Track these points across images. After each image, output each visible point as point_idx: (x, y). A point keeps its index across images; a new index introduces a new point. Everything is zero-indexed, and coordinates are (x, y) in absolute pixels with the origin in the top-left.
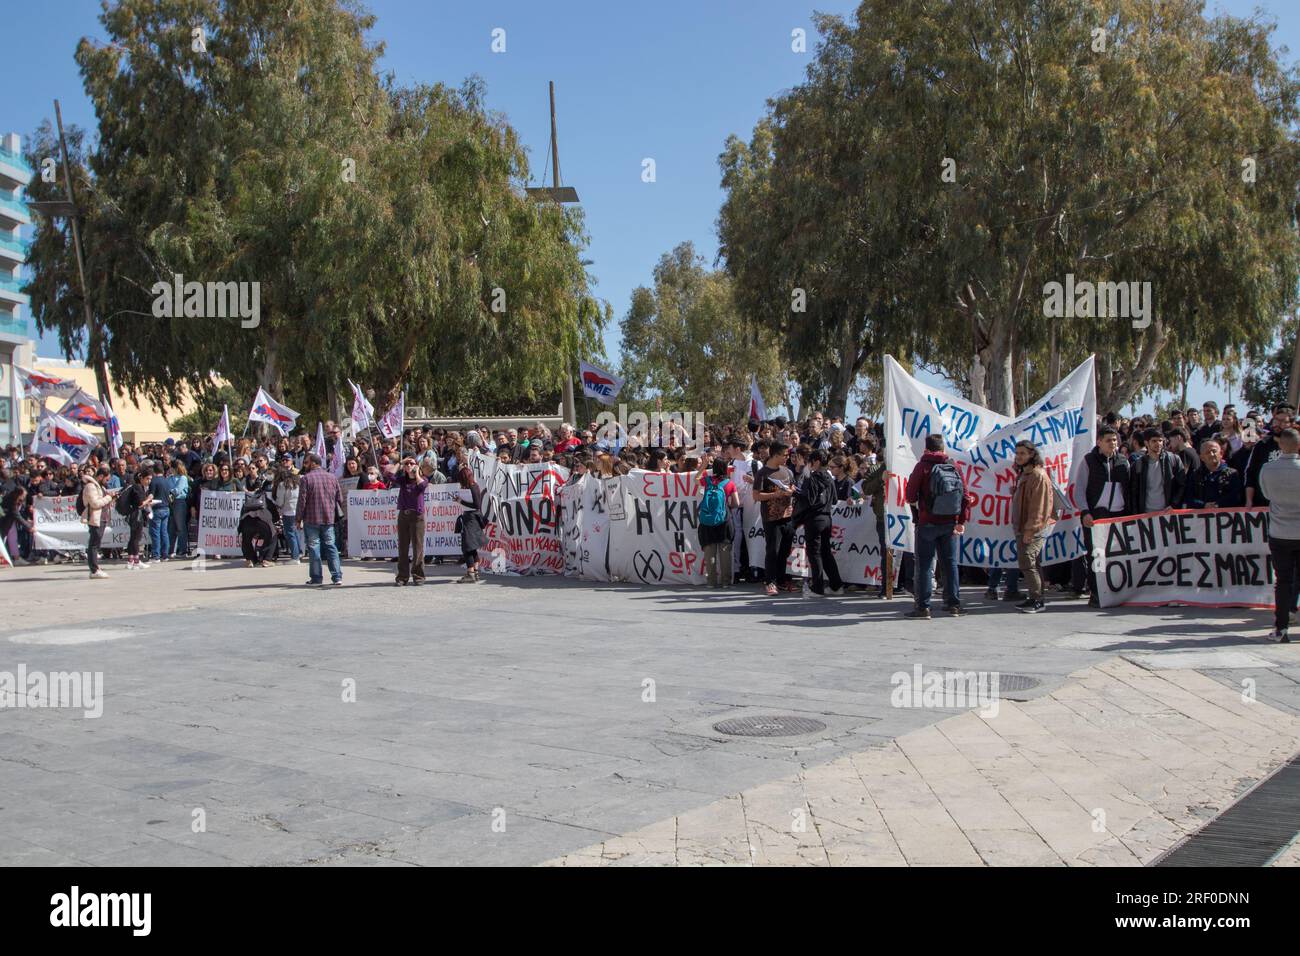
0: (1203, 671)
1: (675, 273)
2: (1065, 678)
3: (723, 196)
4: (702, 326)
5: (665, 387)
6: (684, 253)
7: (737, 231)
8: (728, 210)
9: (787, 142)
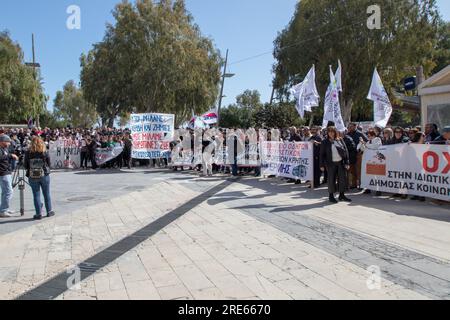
0: (181, 184)
1: (68, 88)
2: (151, 186)
3: (81, 69)
4: (76, 102)
5: (65, 118)
6: (71, 83)
7: (85, 78)
8: (83, 73)
9: (97, 56)
